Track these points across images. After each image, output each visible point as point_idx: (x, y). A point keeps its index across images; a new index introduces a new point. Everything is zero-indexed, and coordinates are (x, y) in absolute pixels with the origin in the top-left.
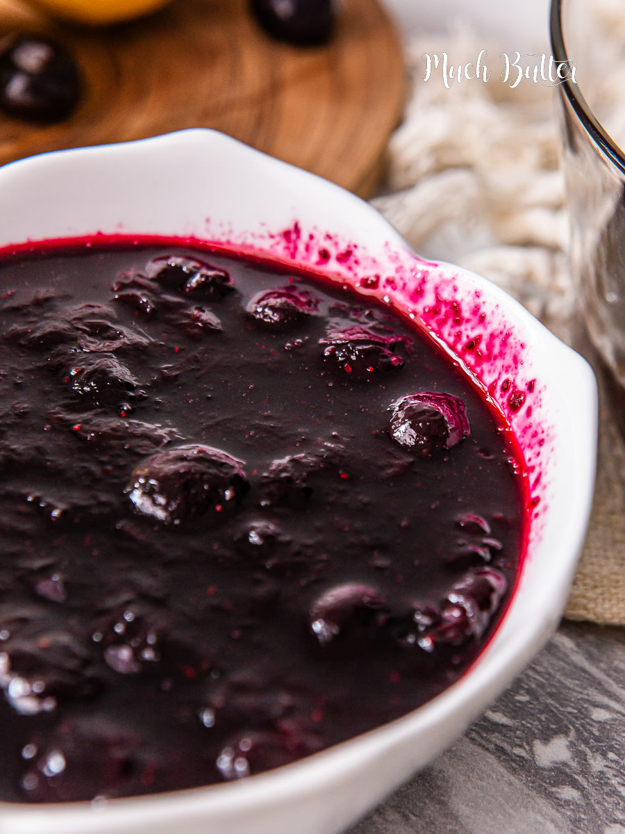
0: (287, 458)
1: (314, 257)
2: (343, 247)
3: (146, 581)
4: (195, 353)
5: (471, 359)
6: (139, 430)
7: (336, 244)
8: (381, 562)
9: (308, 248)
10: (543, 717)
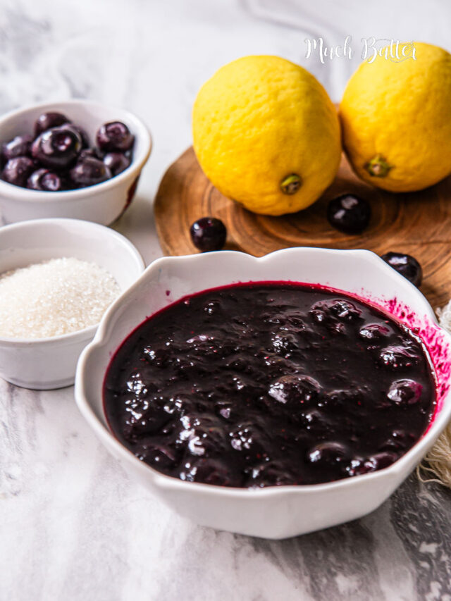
0: (341, 391)
1: (399, 315)
2: (410, 313)
3: (260, 420)
4: (330, 341)
5: (438, 372)
6: (289, 365)
7: (408, 311)
8: (354, 439)
9: (398, 310)
10: (433, 534)
